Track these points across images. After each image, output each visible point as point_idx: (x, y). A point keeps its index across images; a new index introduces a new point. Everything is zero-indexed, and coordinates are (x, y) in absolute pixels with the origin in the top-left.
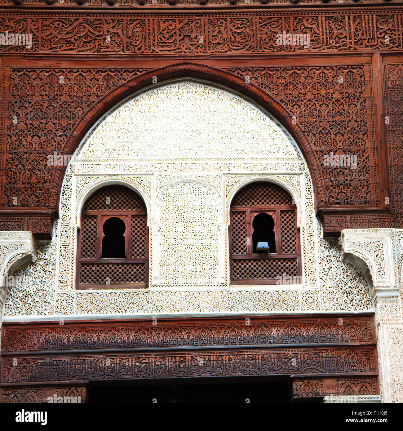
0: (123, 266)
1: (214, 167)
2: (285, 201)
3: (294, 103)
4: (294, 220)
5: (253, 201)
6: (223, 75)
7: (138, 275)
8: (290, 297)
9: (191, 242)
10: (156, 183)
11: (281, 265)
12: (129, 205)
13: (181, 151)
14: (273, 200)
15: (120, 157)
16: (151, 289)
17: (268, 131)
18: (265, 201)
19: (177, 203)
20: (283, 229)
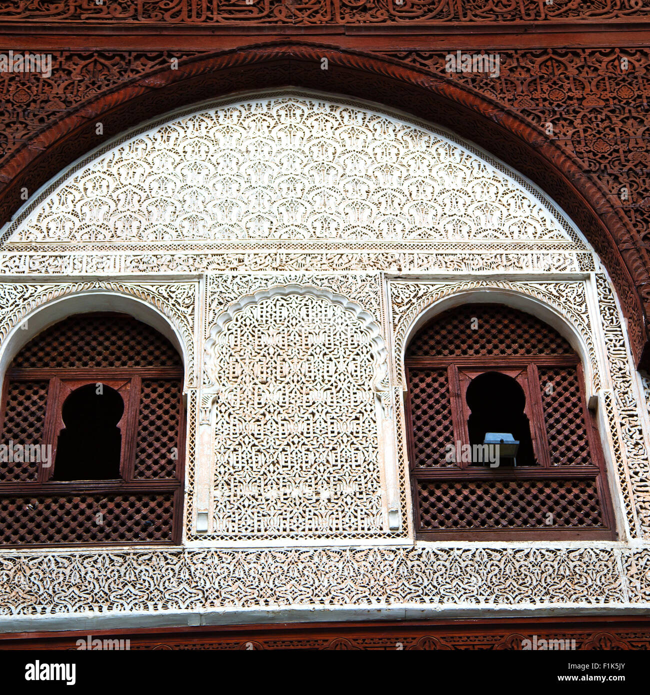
0: (111, 500)
1: (360, 261)
2: (546, 346)
3: (558, 116)
4: (577, 389)
5: (464, 346)
6: (377, 65)
7: (153, 522)
8: (591, 567)
9: (303, 427)
10: (209, 294)
11: (554, 496)
12: (137, 358)
13: (274, 229)
14: (515, 346)
15: (116, 242)
16: (188, 544)
17: (493, 190)
18: (496, 347)
19: (265, 339)
20: (550, 410)
